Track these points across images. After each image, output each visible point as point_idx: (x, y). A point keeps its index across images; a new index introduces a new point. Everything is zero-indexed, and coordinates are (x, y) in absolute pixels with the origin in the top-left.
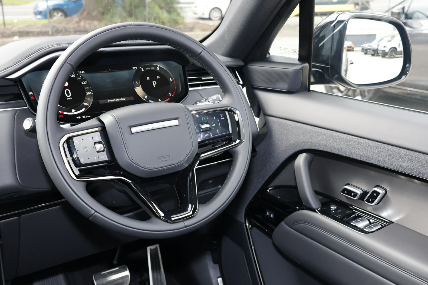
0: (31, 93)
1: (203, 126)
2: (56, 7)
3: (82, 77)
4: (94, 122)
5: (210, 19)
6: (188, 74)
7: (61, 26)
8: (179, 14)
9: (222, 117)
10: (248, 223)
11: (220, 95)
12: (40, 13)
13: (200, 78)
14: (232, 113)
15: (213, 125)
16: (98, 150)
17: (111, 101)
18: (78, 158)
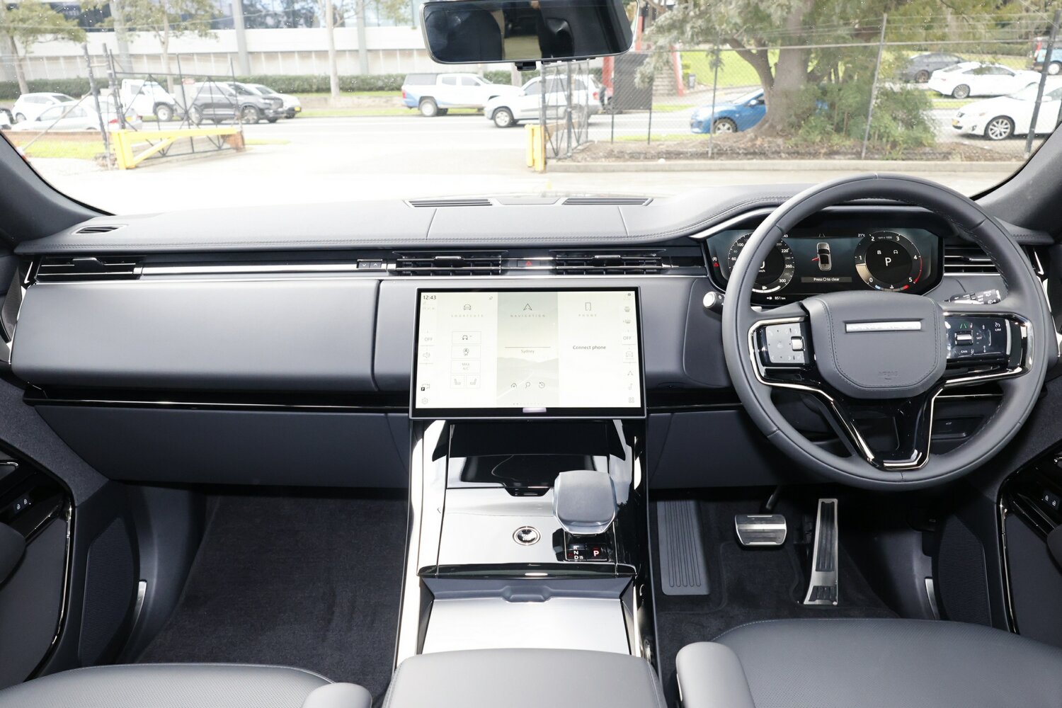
0: (715, 259)
1: (961, 338)
2: (725, 115)
3: (784, 243)
4: (793, 308)
5: (986, 137)
6: (946, 250)
7: (725, 146)
8: (926, 129)
9: (998, 327)
10: (1003, 504)
11: (1000, 292)
12: (699, 124)
13: (965, 258)
14: (1016, 323)
15: (978, 338)
16: (794, 348)
17: (818, 280)
18: (767, 353)
